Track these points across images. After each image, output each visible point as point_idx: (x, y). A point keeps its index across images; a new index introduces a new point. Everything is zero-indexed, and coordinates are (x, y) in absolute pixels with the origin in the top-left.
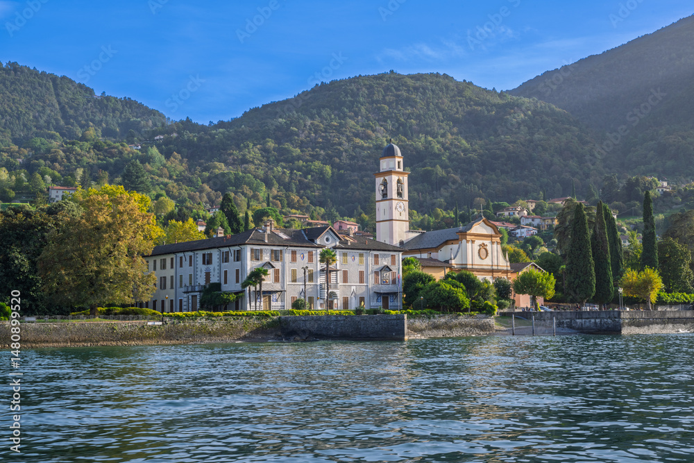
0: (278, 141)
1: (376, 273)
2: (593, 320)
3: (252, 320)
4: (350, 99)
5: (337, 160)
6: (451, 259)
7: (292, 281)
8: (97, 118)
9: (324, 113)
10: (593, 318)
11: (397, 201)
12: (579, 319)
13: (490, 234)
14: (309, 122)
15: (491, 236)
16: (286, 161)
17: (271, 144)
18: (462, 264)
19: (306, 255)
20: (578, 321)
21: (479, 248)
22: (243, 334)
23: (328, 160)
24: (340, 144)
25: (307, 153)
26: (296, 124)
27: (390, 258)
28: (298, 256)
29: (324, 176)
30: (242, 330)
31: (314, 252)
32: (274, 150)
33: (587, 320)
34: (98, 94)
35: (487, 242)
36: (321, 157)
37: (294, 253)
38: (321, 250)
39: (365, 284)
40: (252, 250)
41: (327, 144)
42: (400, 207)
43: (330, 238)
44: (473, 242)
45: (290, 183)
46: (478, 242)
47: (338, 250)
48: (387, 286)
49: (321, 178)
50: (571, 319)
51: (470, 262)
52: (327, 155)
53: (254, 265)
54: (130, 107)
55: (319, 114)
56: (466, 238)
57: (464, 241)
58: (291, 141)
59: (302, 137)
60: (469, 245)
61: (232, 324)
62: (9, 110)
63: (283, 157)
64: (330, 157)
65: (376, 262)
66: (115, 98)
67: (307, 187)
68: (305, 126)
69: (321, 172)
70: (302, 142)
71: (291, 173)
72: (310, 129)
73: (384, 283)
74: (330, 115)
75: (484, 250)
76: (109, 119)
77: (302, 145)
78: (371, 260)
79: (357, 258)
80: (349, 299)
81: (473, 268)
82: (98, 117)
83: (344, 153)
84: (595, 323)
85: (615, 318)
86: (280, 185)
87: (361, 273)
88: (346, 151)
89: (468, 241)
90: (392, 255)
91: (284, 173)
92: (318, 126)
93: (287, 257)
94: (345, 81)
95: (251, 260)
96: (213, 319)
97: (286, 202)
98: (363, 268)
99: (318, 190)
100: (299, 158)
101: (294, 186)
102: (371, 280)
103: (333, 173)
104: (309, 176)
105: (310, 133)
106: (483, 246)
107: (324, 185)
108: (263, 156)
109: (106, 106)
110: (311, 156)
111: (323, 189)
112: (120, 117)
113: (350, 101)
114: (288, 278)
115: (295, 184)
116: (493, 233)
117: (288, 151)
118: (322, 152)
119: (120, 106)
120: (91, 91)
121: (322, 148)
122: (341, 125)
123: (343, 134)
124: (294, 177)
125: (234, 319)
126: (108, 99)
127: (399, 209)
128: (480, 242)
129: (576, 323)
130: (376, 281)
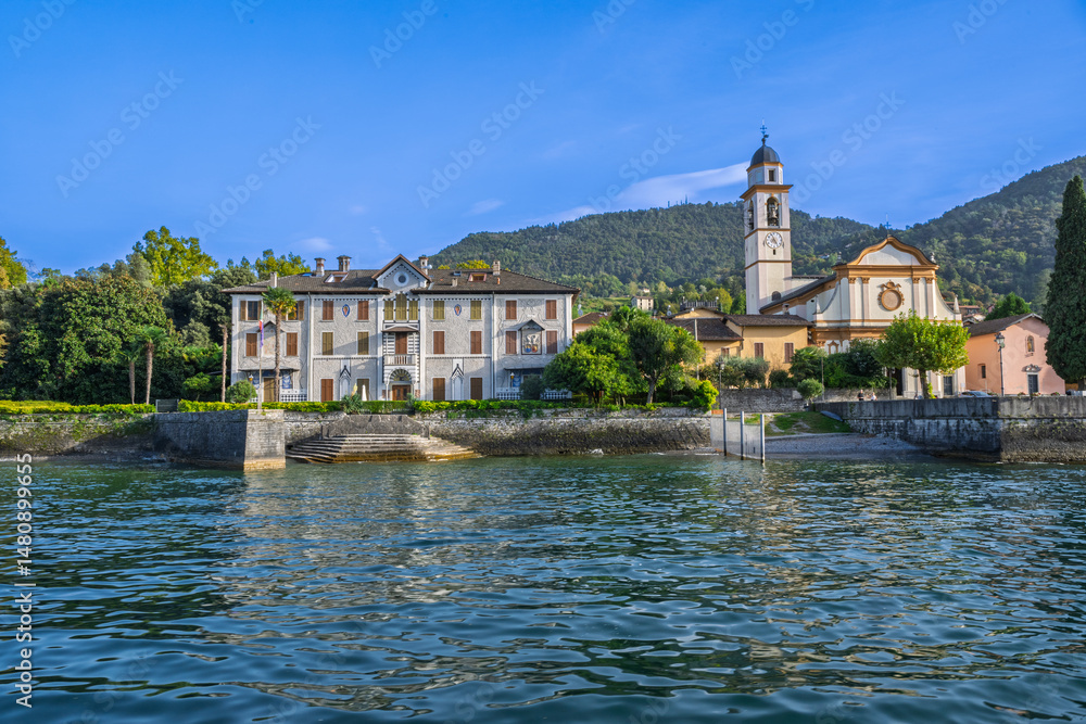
0: (967, 232)
1: (511, 335)
2: (943, 423)
3: (92, 420)
4: (1059, 181)
5: (1034, 245)
6: (815, 313)
7: (324, 354)
8: (811, 238)
9: (1025, 200)
10: (943, 416)
11: (766, 232)
12: (918, 418)
13: (909, 264)
14: (1005, 211)
15: (910, 269)
16: (974, 252)
17: (959, 238)
18: (841, 321)
19: (354, 309)
20: (918, 422)
21: (879, 290)
22: (71, 445)
23: (1024, 246)
24: (1041, 228)
25: (1000, 242)
26: (989, 215)
27: (543, 308)
28: (338, 311)
29: (1017, 263)
30: (68, 437)
31: (371, 302)
32: (962, 243)
33: (933, 422)
34: (813, 217)
35: (902, 282)
36: (1015, 245)
37: (328, 306)
38: (384, 296)
39: (484, 355)
40: (243, 303)
41: (1026, 229)
42: (774, 240)
43: (406, 275)
44: (864, 281)
45: (975, 273)
46: (876, 282)
47: (423, 298)
48: (536, 357)
49: (1014, 265)
50: (907, 419)
51: (857, 315)
52: (1024, 241)
53: (246, 328)
54: (843, 225)
55: (1020, 202)
56: (847, 276)
57: (844, 280)
58: (982, 233)
59: (996, 227)
60: (856, 287)
61: (48, 428)
62: (734, 240)
63: (974, 249)
64: (1026, 243)
65: (511, 315)
66: (829, 219)
67: (996, 275)
68: (1000, 215)
69: (1014, 260)
70: (995, 231)
71: (977, 264)
72: (1007, 218)
73: (530, 350)
74: (1032, 202)
75: (893, 295)
76: (822, 238)
77: (994, 236)
78: (498, 311)
79: (466, 311)
80: (447, 382)
81: (863, 327)
82: (813, 236)
83: (1043, 238)
84: (948, 428)
85: (986, 416)
86: (963, 276)
87: (476, 335)
88: (1046, 235)
89: (852, 280)
90: (548, 302)
91: (969, 264)
92: (1015, 213)
93: (315, 311)
94: (1061, 165)
95: (242, 318)
96: (11, 418)
97: (962, 293)
98: (480, 326)
99: (1009, 277)
100: (989, 247)
101: (978, 276)
102: (498, 349)
103: (1028, 260)
104: (999, 265)
105: (1005, 222)
106: (892, 287)
107: (1016, 273)
108: (948, 250)
109: (820, 227)
110: (1003, 244)
111: (1014, 276)
112: (832, 235)
113: (1059, 184)
114: (315, 348)
115: (981, 274)
116: (916, 263)
117: (978, 242)
118: (1017, 239)
119: (832, 226)
120: (807, 216)
121: (1017, 235)
122: (1044, 209)
123: (1045, 218)
124: (980, 267)
125: (55, 419)
126: (821, 220)
127: (772, 245)
128: (885, 280)
129: (914, 427)
130: (510, 349)
